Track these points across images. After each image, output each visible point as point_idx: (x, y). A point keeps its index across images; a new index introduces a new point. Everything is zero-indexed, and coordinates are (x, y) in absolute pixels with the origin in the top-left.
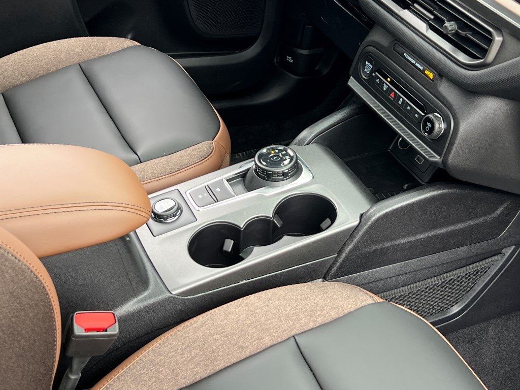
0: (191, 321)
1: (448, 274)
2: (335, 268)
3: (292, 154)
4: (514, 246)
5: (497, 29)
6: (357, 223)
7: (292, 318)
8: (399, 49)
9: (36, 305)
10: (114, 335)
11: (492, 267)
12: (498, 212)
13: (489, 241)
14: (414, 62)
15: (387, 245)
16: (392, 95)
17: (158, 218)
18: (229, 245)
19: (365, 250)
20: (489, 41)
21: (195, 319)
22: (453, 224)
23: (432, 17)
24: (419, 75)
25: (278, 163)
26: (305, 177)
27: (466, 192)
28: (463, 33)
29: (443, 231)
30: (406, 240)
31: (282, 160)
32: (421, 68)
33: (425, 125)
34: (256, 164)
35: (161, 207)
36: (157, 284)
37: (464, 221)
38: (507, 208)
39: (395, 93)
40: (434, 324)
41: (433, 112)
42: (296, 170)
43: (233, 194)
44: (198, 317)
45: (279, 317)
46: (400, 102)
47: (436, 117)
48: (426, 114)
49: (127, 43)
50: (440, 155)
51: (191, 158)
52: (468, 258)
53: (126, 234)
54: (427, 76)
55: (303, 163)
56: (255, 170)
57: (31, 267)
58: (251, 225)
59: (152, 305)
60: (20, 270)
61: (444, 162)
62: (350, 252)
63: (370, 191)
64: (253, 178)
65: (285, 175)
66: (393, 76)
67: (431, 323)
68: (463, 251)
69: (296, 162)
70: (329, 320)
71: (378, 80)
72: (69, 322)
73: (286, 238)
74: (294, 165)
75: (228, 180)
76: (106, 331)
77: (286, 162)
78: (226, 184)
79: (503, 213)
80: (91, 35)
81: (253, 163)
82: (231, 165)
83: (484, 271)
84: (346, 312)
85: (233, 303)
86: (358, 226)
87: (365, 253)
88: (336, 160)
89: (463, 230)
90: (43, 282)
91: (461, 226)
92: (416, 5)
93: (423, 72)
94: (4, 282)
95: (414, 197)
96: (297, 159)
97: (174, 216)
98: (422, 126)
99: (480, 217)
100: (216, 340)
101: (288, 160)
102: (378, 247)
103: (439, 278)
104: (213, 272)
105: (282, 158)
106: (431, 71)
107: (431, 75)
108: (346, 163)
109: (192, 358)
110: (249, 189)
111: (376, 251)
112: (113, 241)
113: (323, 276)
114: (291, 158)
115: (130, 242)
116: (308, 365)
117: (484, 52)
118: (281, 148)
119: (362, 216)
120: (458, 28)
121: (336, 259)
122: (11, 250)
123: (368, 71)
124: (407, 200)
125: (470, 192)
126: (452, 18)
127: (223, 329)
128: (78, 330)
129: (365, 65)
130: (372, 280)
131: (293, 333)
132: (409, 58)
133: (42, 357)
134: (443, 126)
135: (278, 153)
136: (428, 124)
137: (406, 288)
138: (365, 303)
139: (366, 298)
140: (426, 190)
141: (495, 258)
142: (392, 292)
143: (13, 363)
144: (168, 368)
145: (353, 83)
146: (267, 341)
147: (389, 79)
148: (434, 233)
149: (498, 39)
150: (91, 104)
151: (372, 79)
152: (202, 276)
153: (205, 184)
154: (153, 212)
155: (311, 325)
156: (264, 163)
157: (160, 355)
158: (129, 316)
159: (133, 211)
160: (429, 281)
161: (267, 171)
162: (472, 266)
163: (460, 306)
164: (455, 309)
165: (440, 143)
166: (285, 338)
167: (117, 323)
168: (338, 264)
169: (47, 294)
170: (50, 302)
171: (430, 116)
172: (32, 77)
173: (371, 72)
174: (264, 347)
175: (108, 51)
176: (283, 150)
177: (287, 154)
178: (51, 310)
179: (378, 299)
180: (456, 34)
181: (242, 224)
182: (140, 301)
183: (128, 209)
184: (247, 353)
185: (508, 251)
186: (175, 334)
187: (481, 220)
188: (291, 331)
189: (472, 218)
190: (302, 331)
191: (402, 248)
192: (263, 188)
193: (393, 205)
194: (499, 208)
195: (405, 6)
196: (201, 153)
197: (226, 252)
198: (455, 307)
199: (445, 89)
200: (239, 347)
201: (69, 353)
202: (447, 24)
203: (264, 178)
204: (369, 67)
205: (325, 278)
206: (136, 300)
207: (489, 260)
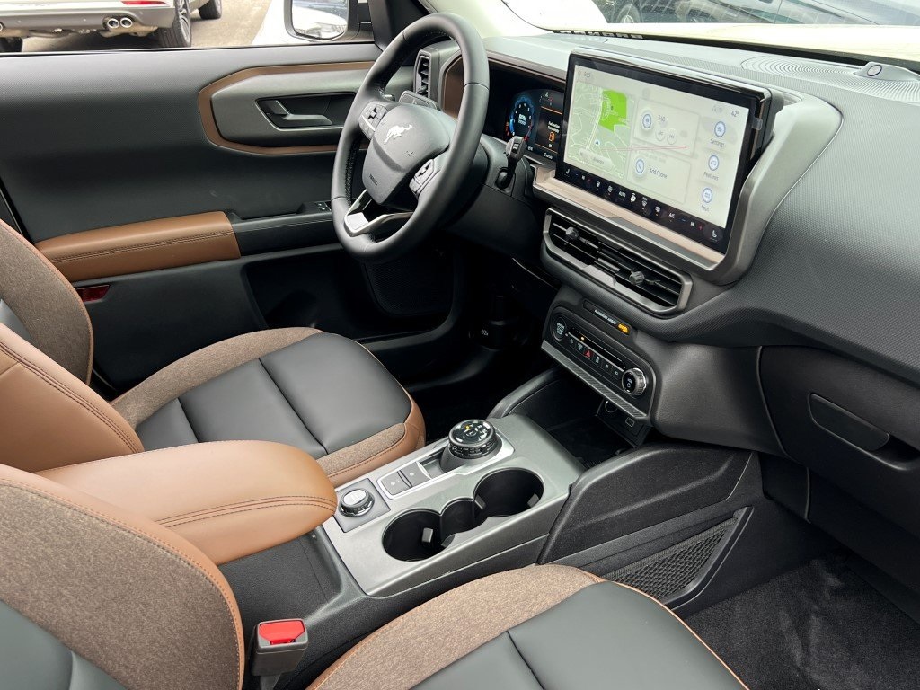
0: (391, 624)
1: (678, 546)
2: (548, 550)
3: (488, 427)
4: (746, 508)
5: (685, 273)
6: (567, 495)
7: (503, 610)
8: (590, 306)
9: (214, 616)
10: (303, 646)
11: (726, 534)
12: (722, 470)
13: (717, 505)
14: (606, 317)
15: (603, 518)
16: (588, 354)
17: (348, 511)
18: (428, 535)
19: (579, 526)
20: (679, 287)
21: (394, 621)
22: (674, 487)
23: (618, 270)
24: (614, 331)
25: (475, 439)
26: (506, 451)
27: (681, 451)
28: (651, 282)
29: (663, 496)
30: (623, 511)
31: (479, 435)
32: (615, 323)
33: (626, 382)
34: (451, 442)
35: (351, 500)
36: (350, 586)
37: (684, 483)
38: (731, 466)
39: (591, 351)
40: (670, 606)
41: (633, 366)
42: (495, 444)
43: (429, 477)
44: (398, 619)
45: (489, 611)
46: (597, 361)
47: (636, 372)
48: (625, 370)
49: (309, 331)
50: (646, 413)
51: (381, 444)
52: (697, 525)
53: (311, 529)
54: (621, 330)
55: (502, 436)
56: (451, 449)
57: (206, 573)
58: (450, 509)
59: (346, 610)
60: (194, 578)
61: (652, 419)
62: (563, 529)
63: (580, 461)
64: (449, 458)
65: (483, 450)
66: (586, 334)
67: (666, 605)
68: (689, 518)
69: (494, 435)
70: (545, 609)
71: (572, 341)
72: (253, 635)
73: (489, 520)
74: (491, 439)
75: (423, 463)
76: (294, 641)
77: (483, 437)
78: (421, 467)
79: (726, 470)
80: (271, 328)
81: (448, 442)
82: (426, 445)
83: (718, 539)
84: (564, 597)
85: (435, 599)
86: (567, 499)
87: (579, 529)
88: (537, 429)
89: (686, 494)
90: (221, 589)
91: (682, 489)
92: (600, 260)
93: (616, 326)
94: (177, 591)
95: (625, 461)
96: (494, 432)
97: (365, 508)
98: (623, 383)
99: (703, 477)
100: (420, 643)
101: (486, 434)
102: (593, 521)
103: (667, 551)
104: (412, 566)
105: (478, 433)
106: (625, 325)
107: (625, 329)
108: (551, 433)
109: (395, 667)
110: (446, 469)
111: (592, 525)
112: (297, 539)
113: (535, 560)
114: (489, 431)
115: (316, 539)
116: (526, 662)
117: (675, 299)
118: (476, 422)
119: (571, 487)
120: (646, 277)
121: (548, 539)
122: (183, 556)
123: (560, 332)
124: (618, 465)
125: (687, 450)
126: (638, 268)
127: (427, 629)
128: (263, 643)
129: (556, 326)
130: (592, 560)
131: (506, 628)
132: (601, 314)
133: (223, 676)
134: (645, 381)
135: (474, 427)
136: (629, 380)
137: (631, 566)
138: (585, 585)
139: (585, 580)
140: (638, 452)
141: (727, 523)
142: (617, 571)
143: (191, 684)
144: (368, 680)
145: (546, 347)
146: (478, 639)
147: (583, 338)
148: (653, 500)
149: (687, 284)
150: (273, 398)
151: (565, 340)
152: (398, 572)
153: (398, 470)
154: (342, 506)
155: (526, 616)
156: (461, 441)
157: (358, 666)
158: (321, 625)
159: (317, 504)
160: (656, 556)
161: (463, 448)
162: (703, 534)
163: (696, 582)
164: (692, 587)
165: (644, 399)
166: (497, 634)
167: (306, 632)
168: (551, 545)
169: (226, 603)
170: (229, 611)
171: (630, 371)
172: (210, 377)
173: (564, 333)
174: (474, 646)
175: (289, 342)
176: (479, 424)
177: (484, 428)
178: (231, 621)
179: (600, 580)
180: (644, 284)
181: (440, 509)
182: (332, 607)
183: (311, 503)
184: (456, 656)
185: (741, 514)
186: (374, 640)
187: (704, 481)
188: (504, 625)
189: (694, 480)
190: (516, 624)
191: (619, 519)
192: (461, 468)
193: (603, 473)
194: (722, 466)
195: (589, 262)
196: (393, 437)
197: (426, 543)
198: (691, 584)
199: (642, 342)
200: (447, 650)
201: (256, 672)
202: (633, 274)
203: (460, 456)
204: (560, 328)
205: (538, 563)
206: (327, 606)
207: (721, 526)
